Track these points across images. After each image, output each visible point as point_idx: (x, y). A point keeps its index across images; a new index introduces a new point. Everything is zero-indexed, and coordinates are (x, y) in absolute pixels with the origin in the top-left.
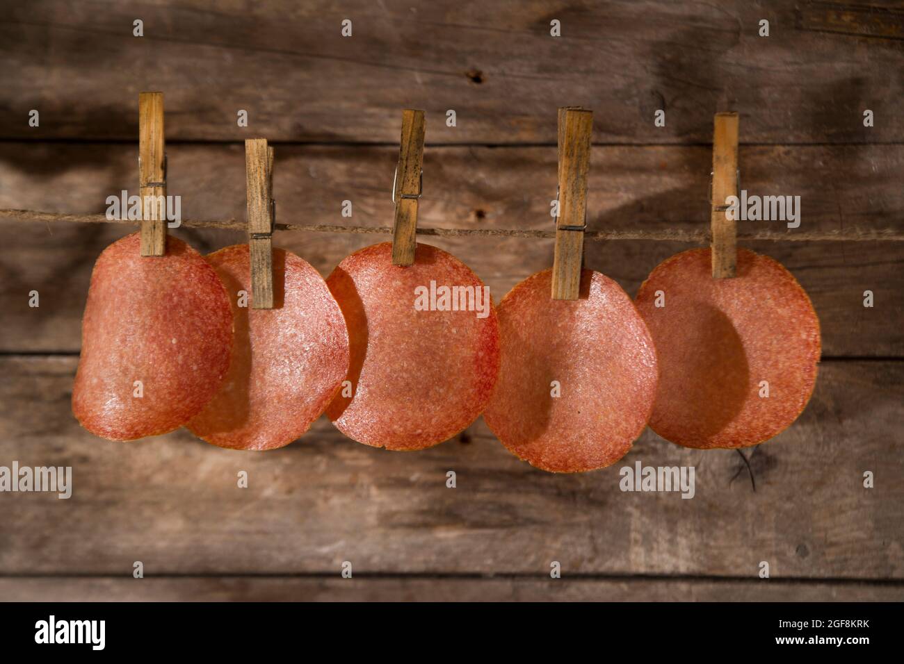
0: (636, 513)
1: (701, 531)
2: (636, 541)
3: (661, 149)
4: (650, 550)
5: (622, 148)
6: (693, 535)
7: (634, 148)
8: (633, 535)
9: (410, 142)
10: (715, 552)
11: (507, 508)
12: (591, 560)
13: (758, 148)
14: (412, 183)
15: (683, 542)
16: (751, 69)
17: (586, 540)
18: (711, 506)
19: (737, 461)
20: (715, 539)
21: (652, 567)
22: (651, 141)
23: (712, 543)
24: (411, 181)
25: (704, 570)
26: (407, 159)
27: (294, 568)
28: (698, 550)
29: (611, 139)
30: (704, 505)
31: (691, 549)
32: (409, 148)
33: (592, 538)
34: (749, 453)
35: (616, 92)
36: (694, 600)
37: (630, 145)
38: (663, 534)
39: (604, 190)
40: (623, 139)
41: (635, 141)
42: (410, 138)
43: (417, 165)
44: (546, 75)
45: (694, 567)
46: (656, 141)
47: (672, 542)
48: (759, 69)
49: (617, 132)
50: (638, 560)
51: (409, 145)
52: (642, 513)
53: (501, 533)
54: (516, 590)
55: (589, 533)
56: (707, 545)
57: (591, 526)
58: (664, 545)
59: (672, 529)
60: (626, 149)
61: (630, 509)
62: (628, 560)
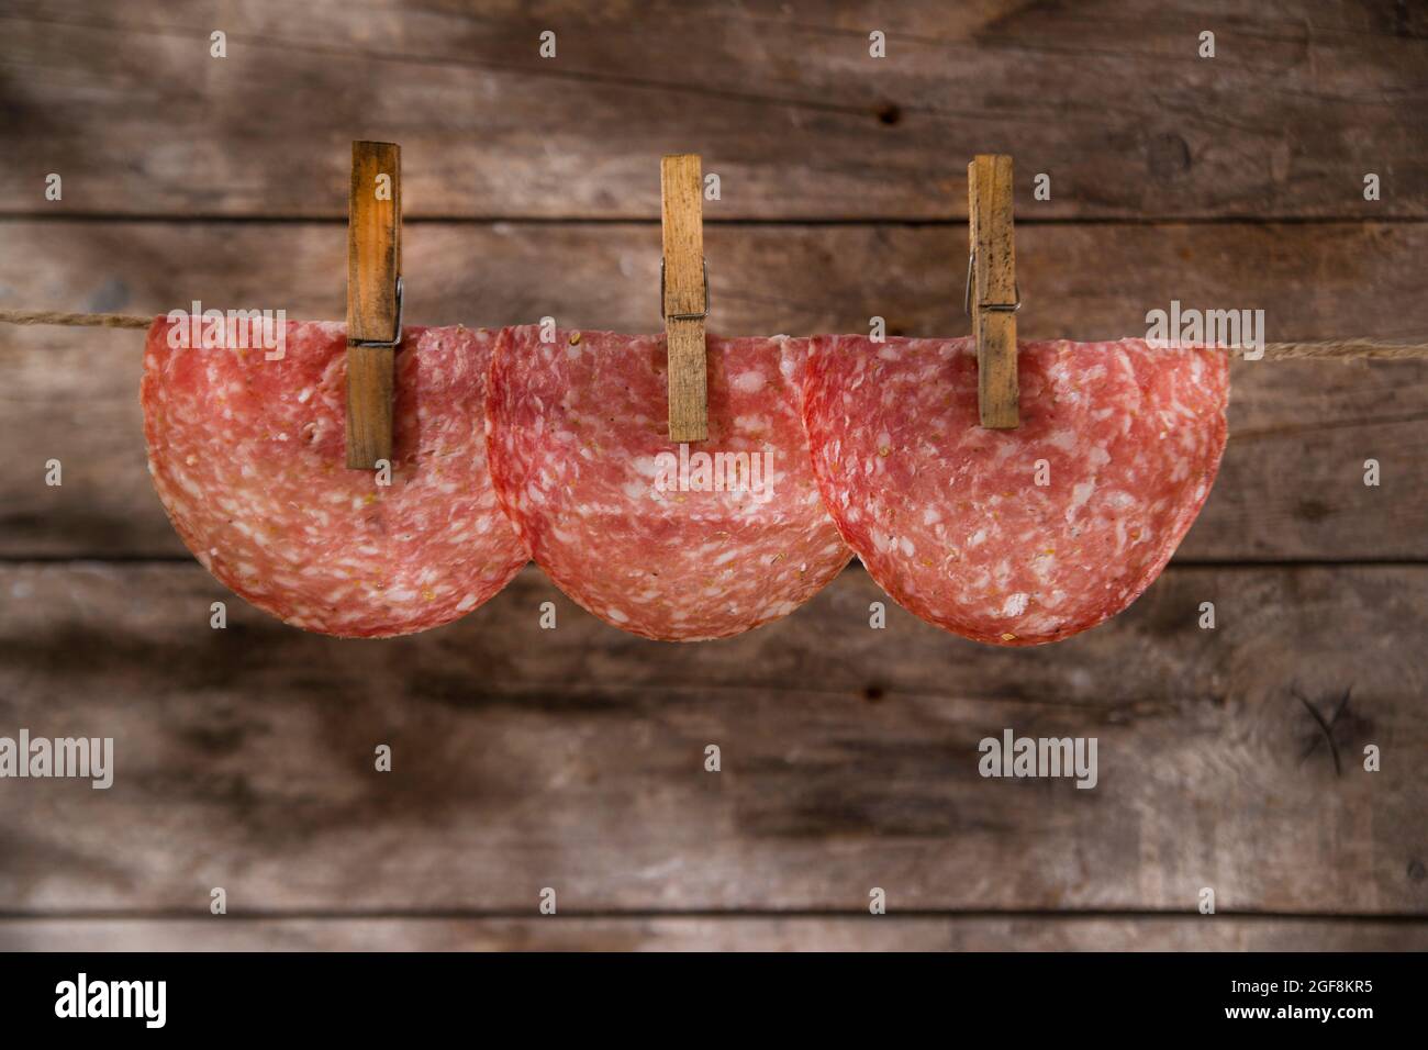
0: (1149, 812)
1: (1253, 839)
2: (1150, 858)
3: (1184, 229)
4: (1171, 870)
5: (1121, 228)
6: (1241, 847)
7: (1140, 227)
8: (1146, 847)
9: (993, 212)
10: (1277, 874)
11: (943, 804)
12: (1078, 888)
13: (1339, 227)
14: (1004, 286)
15: (1224, 857)
16: (1328, 99)
17: (1069, 857)
18: (1269, 799)
19: (1310, 727)
20: (1278, 852)
21: (1176, 898)
22: (1167, 215)
23: (1272, 859)
24: (1001, 283)
25: (1261, 903)
26: (991, 243)
27: (602, 902)
28: (1250, 871)
29: (1102, 212)
30: (1258, 799)
31: (1239, 868)
32: (992, 223)
33: (1079, 853)
34: (1329, 715)
35: (1110, 138)
36: (1243, 950)
37: (1132, 221)
38: (1193, 847)
39: (1092, 293)
40: (1123, 213)
41: (1139, 215)
42: (993, 205)
43: (1008, 253)
44: (998, 111)
45: (1243, 898)
46: (1175, 215)
47: (1207, 857)
48: (1338, 99)
49: (1112, 202)
50: (1153, 888)
51: (992, 218)
52: (1159, 811)
53: (933, 845)
54: (957, 936)
55: (1073, 844)
56: (1264, 864)
57: (1077, 832)
58: (1194, 863)
59: (1207, 837)
60: (1128, 228)
61: (1139, 805)
62: (1137, 888)
